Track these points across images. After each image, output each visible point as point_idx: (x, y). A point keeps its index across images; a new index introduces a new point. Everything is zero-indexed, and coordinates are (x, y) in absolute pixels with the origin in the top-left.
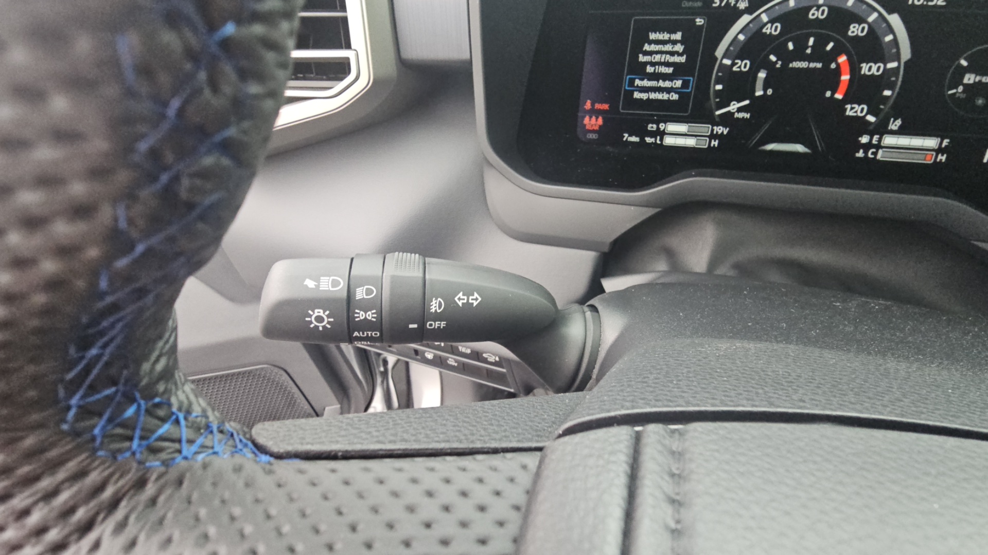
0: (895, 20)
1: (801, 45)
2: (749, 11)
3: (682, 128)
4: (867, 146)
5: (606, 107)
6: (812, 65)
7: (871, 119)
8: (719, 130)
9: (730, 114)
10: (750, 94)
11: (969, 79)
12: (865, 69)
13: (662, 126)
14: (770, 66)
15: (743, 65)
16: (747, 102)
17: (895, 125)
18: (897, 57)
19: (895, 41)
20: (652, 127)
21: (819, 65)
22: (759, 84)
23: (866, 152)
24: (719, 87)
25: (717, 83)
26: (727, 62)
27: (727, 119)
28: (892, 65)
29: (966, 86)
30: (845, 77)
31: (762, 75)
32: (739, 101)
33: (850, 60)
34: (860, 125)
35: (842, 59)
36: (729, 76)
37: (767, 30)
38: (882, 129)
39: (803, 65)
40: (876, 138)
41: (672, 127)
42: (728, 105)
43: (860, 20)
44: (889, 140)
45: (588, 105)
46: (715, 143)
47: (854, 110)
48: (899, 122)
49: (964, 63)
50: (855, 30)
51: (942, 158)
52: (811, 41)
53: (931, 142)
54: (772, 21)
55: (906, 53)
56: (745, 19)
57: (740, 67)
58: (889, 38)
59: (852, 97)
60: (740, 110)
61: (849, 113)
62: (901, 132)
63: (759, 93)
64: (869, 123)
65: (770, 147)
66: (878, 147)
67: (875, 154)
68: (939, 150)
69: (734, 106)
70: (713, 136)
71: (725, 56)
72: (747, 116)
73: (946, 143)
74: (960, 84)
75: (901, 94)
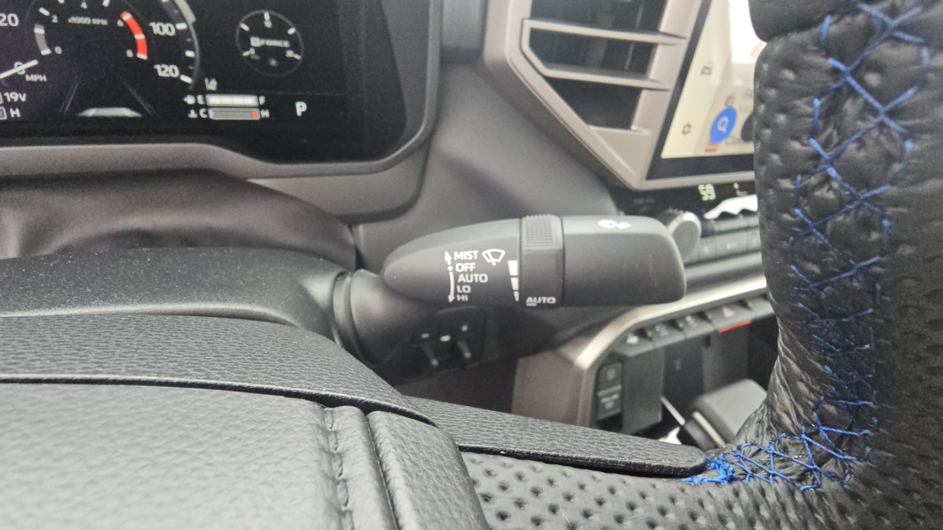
4: (197, 107)
6: (96, 21)
7: (186, 79)
8: (13, 96)
9: (19, 77)
10: (36, 54)
11: (255, 42)
12: (156, 28)
14: (45, 22)
15: (10, 20)
16: (34, 63)
17: (212, 85)
18: (183, 19)
19: (173, 2)
21: (104, 22)
22: (41, 41)
23: (197, 112)
27: (18, 83)
28: (181, 26)
29: (256, 48)
30: (140, 37)
31: (39, 31)
32: (24, 61)
33: (135, 18)
34: (176, 88)
35: (127, 17)
38: (200, 89)
39: (84, 21)
40: (200, 98)
42: (12, 67)
44: (213, 100)
46: (16, 113)
47: (167, 71)
48: (214, 82)
49: (246, 28)
51: (266, 114)
53: (250, 100)
55: (189, 15)
57: (6, 21)
60: (30, 71)
61: (161, 74)
62: (222, 90)
63: (46, 52)
64: (187, 83)
65: (91, 112)
66: (206, 106)
67: (206, 113)
68: (261, 107)
69: (20, 68)
70: (8, 105)
72: (43, 78)
73: (262, 100)
74: (248, 46)
75: (204, 53)
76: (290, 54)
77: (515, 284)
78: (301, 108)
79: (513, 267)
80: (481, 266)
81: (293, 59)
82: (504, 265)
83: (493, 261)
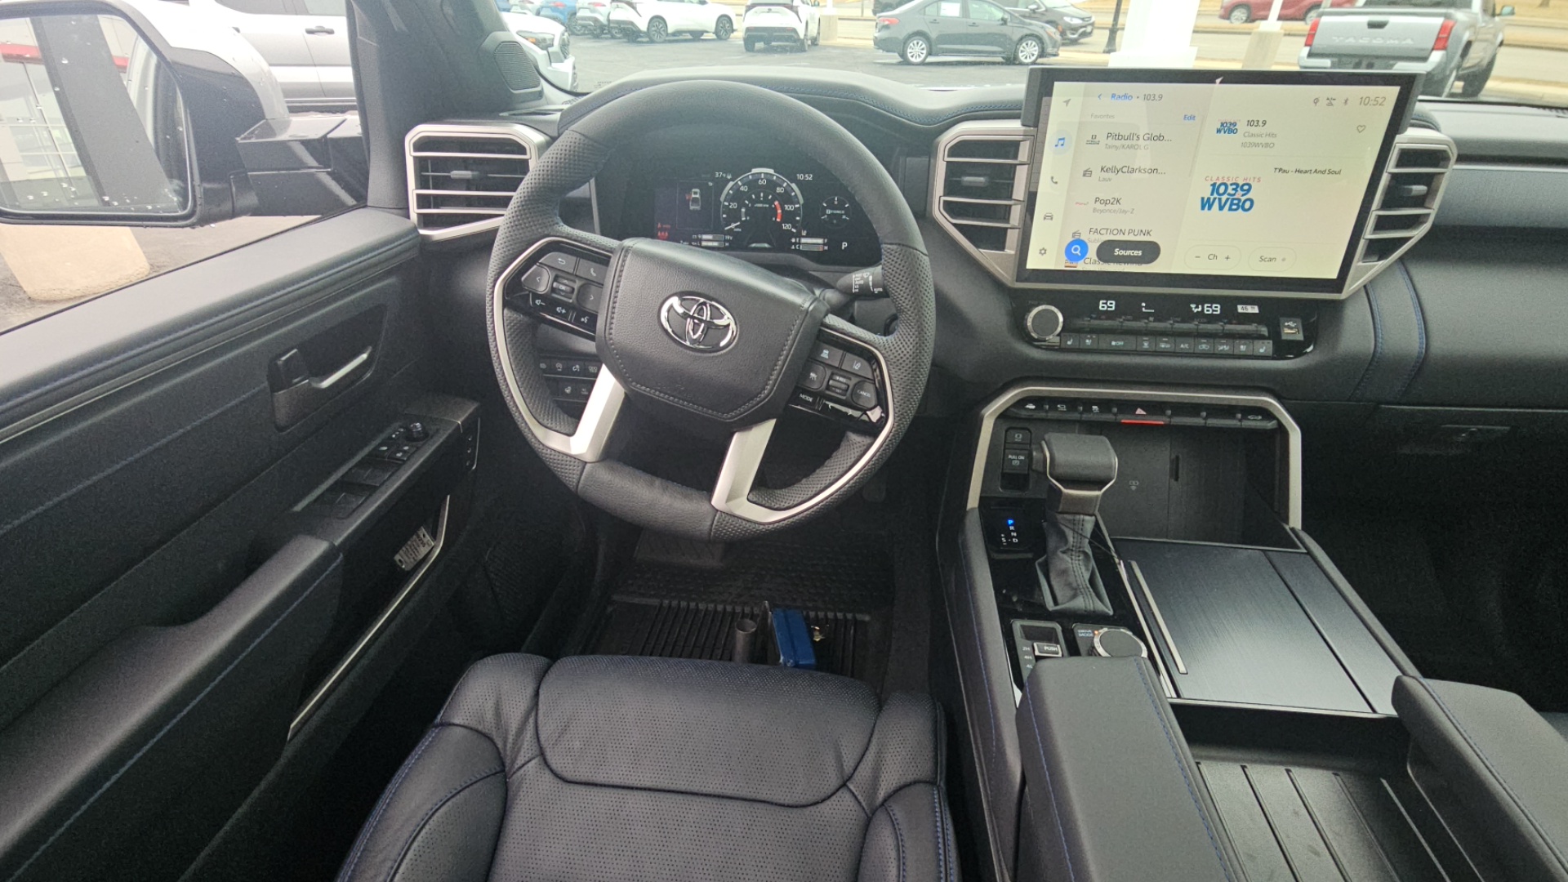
0: (794, 186)
1: (758, 196)
2: (732, 180)
3: (710, 237)
4: (795, 244)
5: (668, 226)
6: (764, 206)
7: (794, 230)
8: (728, 237)
9: (732, 229)
10: (740, 220)
11: (829, 212)
12: (786, 207)
13: (700, 236)
14: (746, 206)
15: (734, 205)
16: (738, 223)
17: (804, 233)
18: (798, 203)
19: (796, 195)
20: (695, 236)
21: (767, 206)
22: (743, 215)
23: (795, 246)
24: (724, 216)
25: (724, 213)
26: (726, 204)
27: (730, 232)
28: (797, 206)
29: (828, 215)
30: (779, 211)
31: (743, 210)
32: (735, 223)
33: (780, 203)
34: (790, 234)
35: (776, 203)
36: (728, 210)
37: (742, 189)
38: (799, 235)
39: (760, 205)
40: (798, 239)
41: (705, 237)
42: (730, 225)
43: (781, 186)
44: (803, 240)
45: (659, 226)
46: (727, 244)
47: (787, 226)
48: (805, 232)
49: (825, 205)
50: (779, 190)
51: (826, 248)
52: (762, 195)
53: (820, 241)
54: (744, 185)
55: (802, 201)
56: (731, 184)
57: (732, 206)
58: (793, 194)
59: (784, 221)
60: (736, 227)
61: (784, 228)
62: (806, 236)
63: (743, 219)
64: (793, 233)
66: (799, 243)
67: (800, 247)
68: (824, 244)
69: (733, 225)
70: (726, 241)
71: (725, 201)
72: (740, 230)
73: (826, 241)
74: (825, 214)
75: (804, 219)
76: (844, 217)
77: (871, 284)
78: (845, 245)
79: (871, 278)
80: (862, 278)
81: (845, 219)
82: (868, 278)
83: (865, 277)
